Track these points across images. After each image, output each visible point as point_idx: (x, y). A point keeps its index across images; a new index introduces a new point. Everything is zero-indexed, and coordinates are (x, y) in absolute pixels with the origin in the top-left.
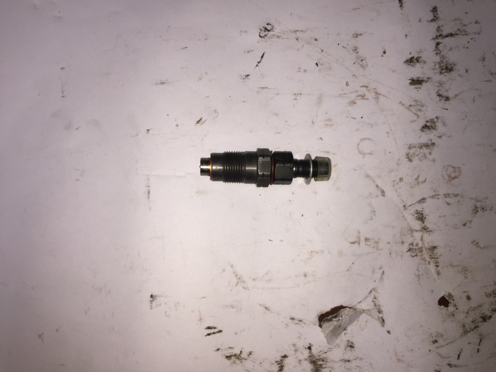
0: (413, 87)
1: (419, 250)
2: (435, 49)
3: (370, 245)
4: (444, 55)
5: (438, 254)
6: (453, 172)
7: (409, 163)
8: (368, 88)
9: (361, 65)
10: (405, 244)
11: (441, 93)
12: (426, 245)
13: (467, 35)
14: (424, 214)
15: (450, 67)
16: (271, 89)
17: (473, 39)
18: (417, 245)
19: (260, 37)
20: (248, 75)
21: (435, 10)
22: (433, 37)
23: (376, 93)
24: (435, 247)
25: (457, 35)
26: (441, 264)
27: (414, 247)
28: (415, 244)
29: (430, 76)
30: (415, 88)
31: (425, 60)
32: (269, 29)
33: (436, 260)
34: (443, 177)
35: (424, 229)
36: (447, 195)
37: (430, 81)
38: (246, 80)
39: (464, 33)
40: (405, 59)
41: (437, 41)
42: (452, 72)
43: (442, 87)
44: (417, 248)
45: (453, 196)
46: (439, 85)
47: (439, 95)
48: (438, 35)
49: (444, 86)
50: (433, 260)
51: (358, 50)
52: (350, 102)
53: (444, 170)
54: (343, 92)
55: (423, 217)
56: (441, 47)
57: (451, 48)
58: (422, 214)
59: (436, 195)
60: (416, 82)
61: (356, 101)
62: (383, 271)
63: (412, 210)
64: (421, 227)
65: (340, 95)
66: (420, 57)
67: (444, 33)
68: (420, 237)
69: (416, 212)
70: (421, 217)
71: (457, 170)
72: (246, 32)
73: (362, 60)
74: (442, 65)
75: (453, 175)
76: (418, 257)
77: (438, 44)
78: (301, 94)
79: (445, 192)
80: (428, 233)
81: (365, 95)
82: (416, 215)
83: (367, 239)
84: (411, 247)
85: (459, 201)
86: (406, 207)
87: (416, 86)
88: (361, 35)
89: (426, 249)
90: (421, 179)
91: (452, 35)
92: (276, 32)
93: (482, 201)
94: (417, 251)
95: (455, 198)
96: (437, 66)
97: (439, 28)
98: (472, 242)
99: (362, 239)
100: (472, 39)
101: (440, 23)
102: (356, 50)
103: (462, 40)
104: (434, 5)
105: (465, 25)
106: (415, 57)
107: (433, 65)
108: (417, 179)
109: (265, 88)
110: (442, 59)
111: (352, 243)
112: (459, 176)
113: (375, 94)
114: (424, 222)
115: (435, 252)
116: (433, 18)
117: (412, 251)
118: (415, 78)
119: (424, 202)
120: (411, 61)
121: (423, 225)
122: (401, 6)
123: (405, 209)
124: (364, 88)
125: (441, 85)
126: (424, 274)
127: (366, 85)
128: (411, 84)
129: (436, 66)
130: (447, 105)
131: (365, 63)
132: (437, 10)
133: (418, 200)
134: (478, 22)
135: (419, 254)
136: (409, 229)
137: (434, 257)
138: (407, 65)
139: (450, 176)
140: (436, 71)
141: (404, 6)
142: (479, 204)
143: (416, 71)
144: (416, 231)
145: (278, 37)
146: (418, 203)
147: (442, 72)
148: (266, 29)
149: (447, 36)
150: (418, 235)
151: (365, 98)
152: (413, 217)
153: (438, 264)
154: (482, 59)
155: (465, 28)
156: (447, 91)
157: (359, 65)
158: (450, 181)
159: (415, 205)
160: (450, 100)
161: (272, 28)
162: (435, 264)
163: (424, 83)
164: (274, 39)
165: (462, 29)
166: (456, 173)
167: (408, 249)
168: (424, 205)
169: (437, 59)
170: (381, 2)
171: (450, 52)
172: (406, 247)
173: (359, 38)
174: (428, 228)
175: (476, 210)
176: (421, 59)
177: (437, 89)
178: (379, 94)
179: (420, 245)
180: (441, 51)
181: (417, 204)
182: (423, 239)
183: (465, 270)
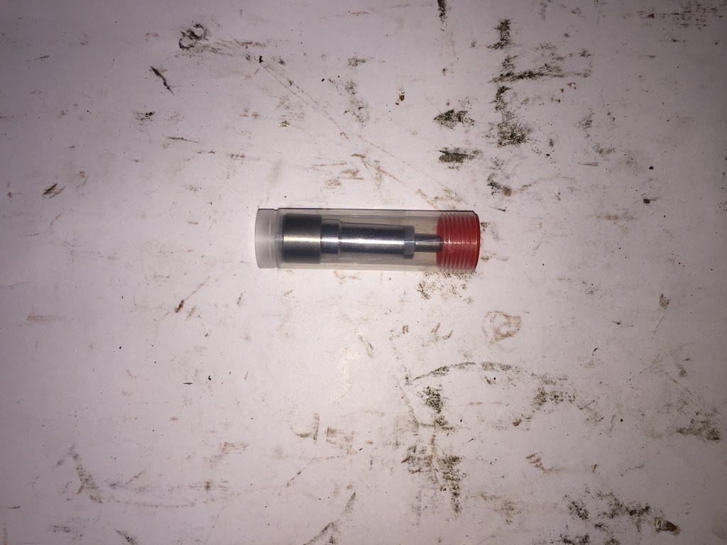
0: (447, 164)
1: (426, 461)
2: (495, 99)
3: (335, 443)
4: (512, 111)
5: (461, 473)
6: (505, 324)
7: (424, 300)
8: (365, 160)
9: (358, 117)
10: (401, 447)
11: (495, 180)
12: (440, 455)
13: (562, 76)
14: (442, 396)
15: (519, 134)
16: (190, 141)
17: (573, 85)
18: (423, 451)
19: (182, 47)
20: (151, 114)
21: (504, 26)
22: (494, 76)
23: (378, 168)
24: (455, 459)
25: (542, 75)
26: (463, 493)
27: (417, 455)
28: (419, 449)
29: (479, 148)
30: (450, 167)
31: (472, 118)
32: (199, 35)
33: (454, 482)
34: (485, 332)
35: (440, 423)
36: (488, 366)
37: (479, 156)
38: (147, 122)
39: (555, 73)
40: (436, 114)
41: (501, 84)
42: (522, 144)
43: (500, 169)
44: (422, 456)
45: (498, 369)
46: (494, 166)
47: (493, 185)
48: (505, 73)
49: (502, 167)
50: (449, 482)
51: (355, 89)
52: (330, 181)
53: (488, 319)
54: (319, 162)
55: (439, 401)
56: (506, 96)
57: (527, 100)
58: (438, 395)
59: (467, 364)
60: (452, 157)
61: (341, 180)
62: (354, 494)
63: (421, 387)
64: (433, 419)
65: (314, 167)
66: (465, 112)
67: (517, 72)
68: (431, 437)
69: (427, 390)
70: (435, 401)
71: (512, 321)
72: (157, 35)
73: (360, 108)
74: (505, 129)
75: (504, 330)
76: (421, 474)
77: (502, 90)
78: (243, 156)
79: (486, 360)
80: (445, 432)
81: (358, 171)
82: (428, 397)
83: (330, 431)
84: (412, 453)
85: (510, 379)
86: (410, 379)
87: (451, 164)
88: (364, 62)
89: (439, 460)
90: (443, 332)
91: (531, 75)
92: (211, 41)
93: (555, 384)
94: (421, 463)
95: (504, 372)
96: (496, 131)
97: (507, 60)
98: (528, 458)
99: (322, 429)
100: (570, 84)
101: (512, 51)
102: (351, 88)
103: (549, 85)
104: (503, 18)
105: (560, 58)
106: (456, 112)
107: (487, 128)
108: (435, 331)
109: (179, 139)
110: (506, 119)
111: (302, 436)
112: (515, 332)
113: (376, 171)
114: (439, 411)
115: (455, 468)
116: (499, 41)
117: (412, 462)
118: (451, 149)
119: (444, 374)
120: (447, 118)
121: (438, 416)
122: (442, 15)
123: (407, 384)
124: (358, 159)
125: (498, 165)
126: (430, 506)
127: (363, 154)
128: (442, 159)
129: (493, 131)
130: (505, 202)
131: (365, 114)
132: (508, 28)
133: (433, 370)
134: (587, 53)
135: (425, 469)
136: (411, 420)
137: (451, 476)
138: (439, 125)
139: (497, 331)
140: (491, 140)
141: (446, 15)
142: (548, 389)
143: (455, 138)
144: (424, 425)
145: (214, 50)
146: (432, 375)
147: (504, 142)
148: (193, 34)
149: (521, 77)
150: (426, 434)
151: (358, 176)
152: (420, 399)
153: (457, 491)
154: (584, 122)
155: (559, 63)
156: (508, 178)
157: (355, 116)
158: (497, 339)
159: (426, 378)
160: (512, 194)
161: (205, 33)
162: (453, 491)
163: (466, 161)
164: (207, 54)
165: (552, 65)
166: (509, 326)
167: (405, 457)
168: (443, 380)
169: (498, 117)
170: (407, 5)
171: (523, 106)
172: (402, 452)
173: (361, 66)
174: (446, 423)
175: (541, 398)
176: (466, 116)
177: (489, 172)
178: (383, 172)
179: (429, 452)
180: (505, 104)
181: (431, 377)
182: (435, 441)
183: (509, 508)
